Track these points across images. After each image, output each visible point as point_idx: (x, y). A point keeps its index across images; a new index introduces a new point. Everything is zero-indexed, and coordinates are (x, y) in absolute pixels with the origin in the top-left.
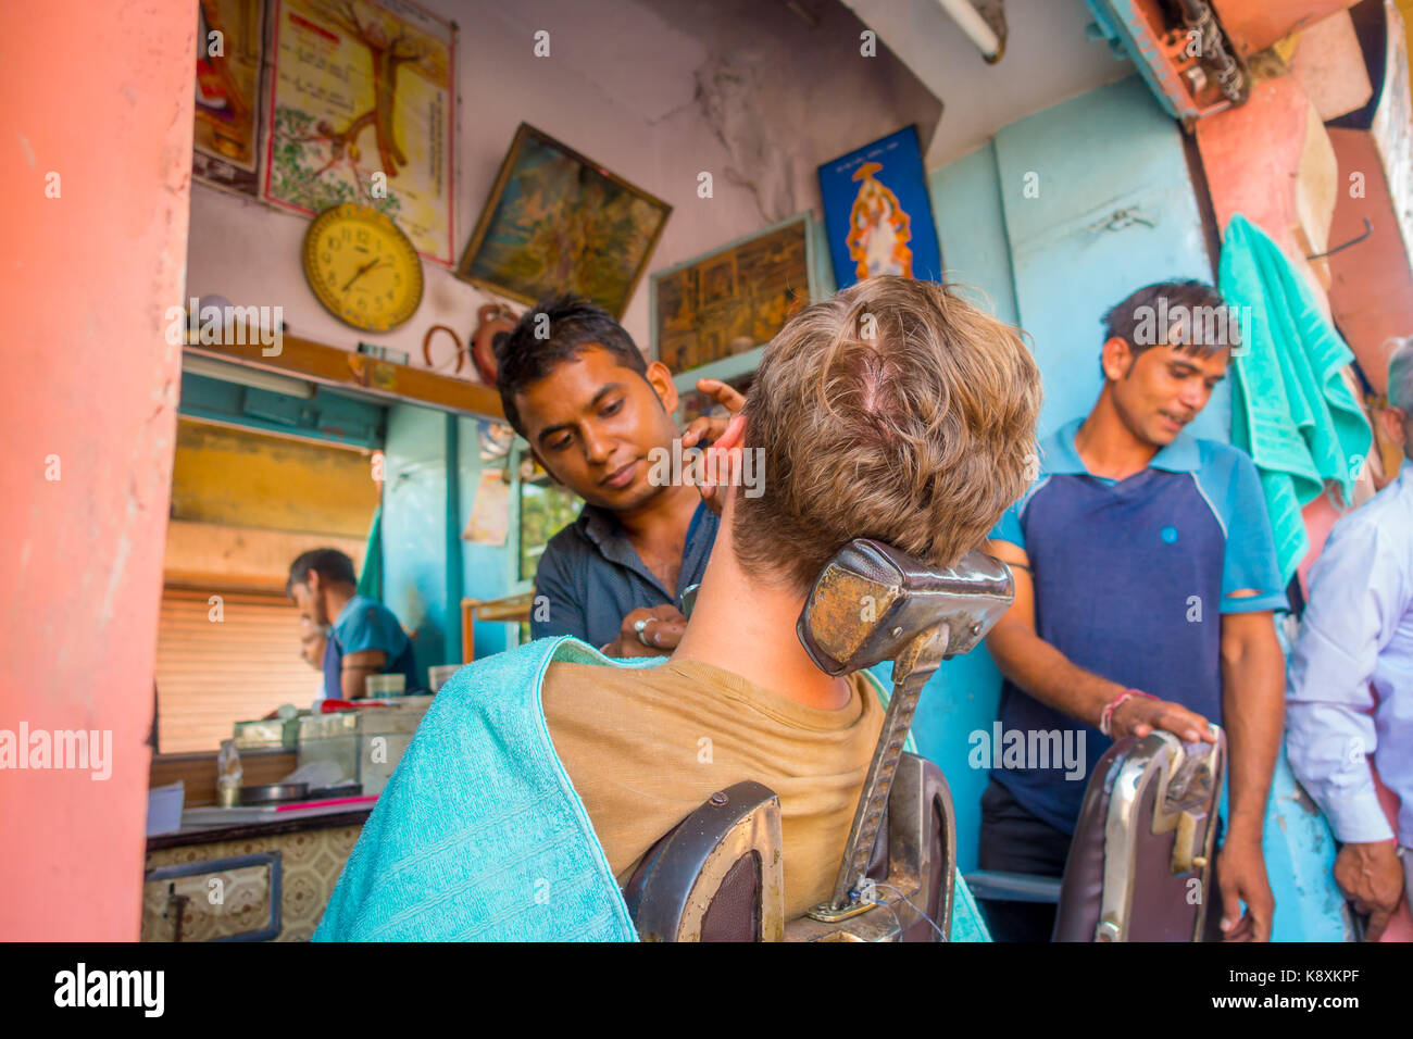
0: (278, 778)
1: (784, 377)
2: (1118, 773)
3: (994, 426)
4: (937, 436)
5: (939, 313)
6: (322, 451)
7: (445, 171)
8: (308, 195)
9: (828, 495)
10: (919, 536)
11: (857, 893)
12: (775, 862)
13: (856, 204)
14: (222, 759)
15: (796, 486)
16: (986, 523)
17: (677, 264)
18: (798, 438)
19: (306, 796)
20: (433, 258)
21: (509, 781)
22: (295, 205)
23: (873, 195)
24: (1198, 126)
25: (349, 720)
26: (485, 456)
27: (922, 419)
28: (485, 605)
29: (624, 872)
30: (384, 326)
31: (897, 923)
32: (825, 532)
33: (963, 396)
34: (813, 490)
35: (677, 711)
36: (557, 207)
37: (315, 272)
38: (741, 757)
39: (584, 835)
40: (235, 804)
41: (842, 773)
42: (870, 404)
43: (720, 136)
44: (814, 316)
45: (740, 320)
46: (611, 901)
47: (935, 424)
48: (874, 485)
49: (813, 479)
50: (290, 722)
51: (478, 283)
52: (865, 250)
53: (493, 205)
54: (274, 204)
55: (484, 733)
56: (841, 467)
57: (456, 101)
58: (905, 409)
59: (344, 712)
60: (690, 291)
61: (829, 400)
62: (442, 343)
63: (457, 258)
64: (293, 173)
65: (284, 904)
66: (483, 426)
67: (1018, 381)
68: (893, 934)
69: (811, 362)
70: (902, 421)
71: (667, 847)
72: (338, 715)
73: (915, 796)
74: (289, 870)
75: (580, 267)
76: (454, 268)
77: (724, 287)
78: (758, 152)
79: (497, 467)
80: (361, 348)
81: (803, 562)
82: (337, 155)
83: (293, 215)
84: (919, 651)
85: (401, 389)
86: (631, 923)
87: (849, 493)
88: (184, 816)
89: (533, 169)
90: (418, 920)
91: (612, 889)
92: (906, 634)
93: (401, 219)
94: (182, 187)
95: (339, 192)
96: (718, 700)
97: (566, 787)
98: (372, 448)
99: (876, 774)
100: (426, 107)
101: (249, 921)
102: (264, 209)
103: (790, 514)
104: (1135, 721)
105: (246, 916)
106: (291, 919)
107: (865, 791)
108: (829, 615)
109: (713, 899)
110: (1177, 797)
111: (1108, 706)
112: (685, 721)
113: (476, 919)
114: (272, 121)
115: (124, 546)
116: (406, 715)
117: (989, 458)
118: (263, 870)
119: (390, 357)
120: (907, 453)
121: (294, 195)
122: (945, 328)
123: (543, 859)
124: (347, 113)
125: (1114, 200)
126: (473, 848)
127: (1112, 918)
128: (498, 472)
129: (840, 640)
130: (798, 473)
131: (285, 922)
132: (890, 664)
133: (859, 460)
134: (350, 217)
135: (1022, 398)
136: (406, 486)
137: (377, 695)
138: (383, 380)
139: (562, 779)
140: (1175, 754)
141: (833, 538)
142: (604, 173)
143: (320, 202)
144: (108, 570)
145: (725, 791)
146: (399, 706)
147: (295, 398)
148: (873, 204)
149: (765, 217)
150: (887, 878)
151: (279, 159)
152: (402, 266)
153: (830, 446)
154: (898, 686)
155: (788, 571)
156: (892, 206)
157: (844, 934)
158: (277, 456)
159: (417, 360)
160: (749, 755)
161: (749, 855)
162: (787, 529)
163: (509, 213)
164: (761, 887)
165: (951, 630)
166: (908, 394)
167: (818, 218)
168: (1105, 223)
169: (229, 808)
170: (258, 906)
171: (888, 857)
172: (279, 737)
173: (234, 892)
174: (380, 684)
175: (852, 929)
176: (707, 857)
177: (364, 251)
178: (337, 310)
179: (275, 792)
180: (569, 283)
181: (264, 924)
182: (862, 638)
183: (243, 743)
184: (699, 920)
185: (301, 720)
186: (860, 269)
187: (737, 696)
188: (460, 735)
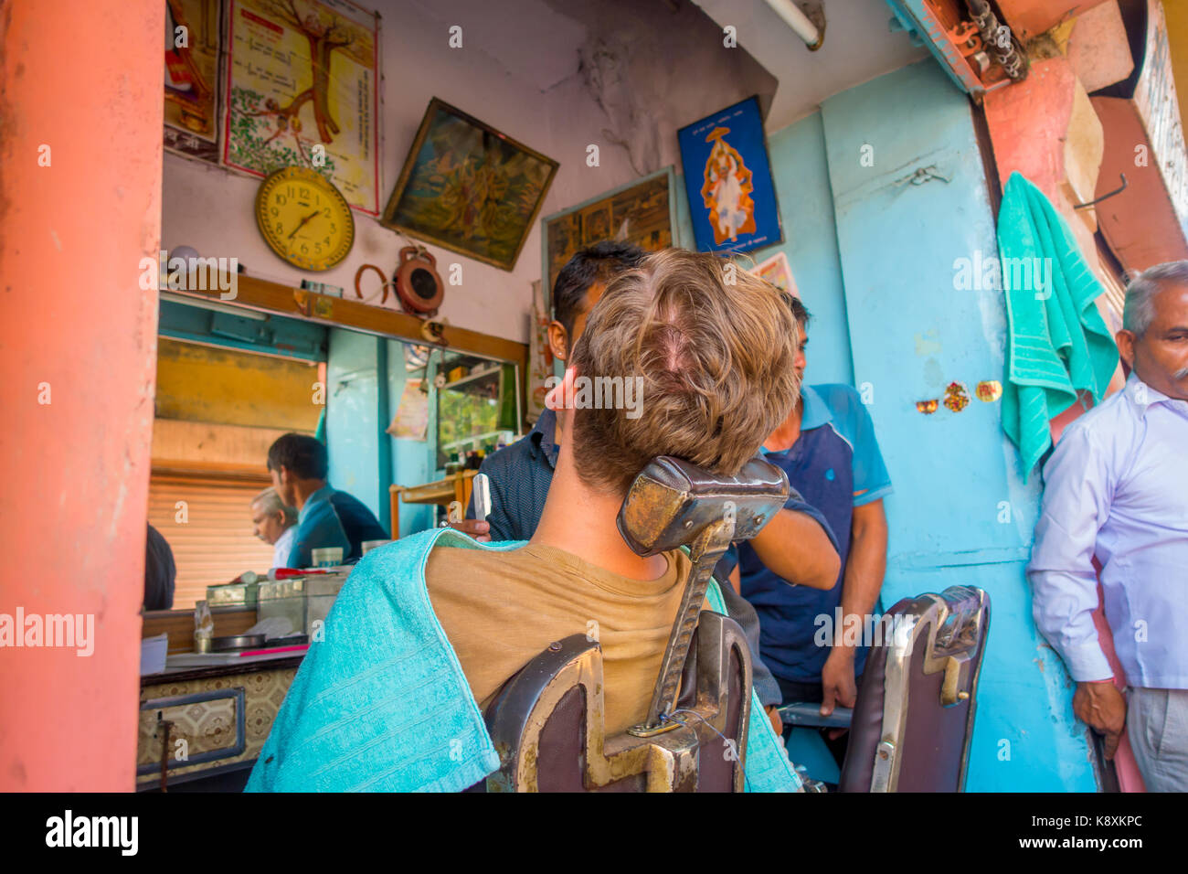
0: (241, 630)
1: (607, 345)
3: (765, 372)
4: (724, 387)
5: (720, 287)
6: (277, 363)
7: (371, 138)
8: (259, 159)
9: (646, 433)
10: (709, 455)
11: (665, 716)
12: (597, 693)
13: (709, 161)
14: (197, 615)
17: (564, 209)
19: (264, 644)
20: (362, 209)
21: (402, 634)
22: (249, 169)
23: (723, 154)
24: (985, 99)
25: (297, 585)
26: (409, 367)
27: (712, 376)
28: (408, 490)
29: (486, 700)
30: (322, 266)
31: (696, 738)
33: (741, 355)
34: (634, 431)
35: (528, 582)
36: (464, 164)
37: (266, 223)
38: (577, 617)
39: (455, 673)
40: (208, 651)
41: (657, 628)
42: (673, 365)
43: (599, 102)
46: (474, 720)
47: (722, 379)
48: (679, 424)
49: (634, 423)
50: (251, 586)
51: (399, 229)
52: (716, 200)
53: (411, 165)
54: (231, 168)
55: (384, 599)
56: (654, 412)
57: (379, 78)
58: (698, 368)
59: (293, 579)
60: (574, 232)
61: (642, 365)
62: (370, 279)
63: (381, 210)
64: (246, 142)
65: (247, 727)
66: (407, 346)
67: (779, 336)
68: (692, 746)
69: (627, 335)
70: (697, 379)
72: (289, 581)
73: (717, 644)
74: (251, 702)
75: (484, 214)
76: (380, 217)
77: (602, 229)
78: (631, 117)
79: (417, 378)
80: (304, 285)
82: (282, 127)
83: (247, 177)
84: (709, 537)
85: (337, 318)
86: (488, 736)
87: (662, 431)
88: (168, 660)
89: (444, 135)
90: (336, 732)
91: (473, 711)
92: (698, 526)
93: (336, 179)
95: (284, 157)
96: (560, 574)
97: (441, 638)
98: (318, 361)
99: (678, 628)
100: (355, 84)
101: (220, 741)
102: (224, 172)
105: (218, 736)
106: (253, 740)
107: (671, 641)
108: (639, 512)
109: (549, 718)
110: (946, 645)
112: (533, 590)
113: (378, 733)
114: (229, 100)
115: (123, 490)
117: (761, 396)
118: (231, 702)
119: (328, 291)
120: (703, 402)
121: (249, 160)
122: (724, 300)
123: (427, 690)
124: (290, 92)
125: (916, 160)
126: (376, 682)
127: (889, 738)
128: (417, 382)
129: (646, 531)
130: (622, 418)
131: (248, 741)
133: (668, 407)
134: (293, 177)
135: (783, 345)
136: (346, 392)
137: (321, 564)
138: (322, 311)
139: (439, 633)
140: (942, 611)
141: (641, 455)
142: (502, 137)
143: (269, 165)
144: (113, 506)
146: (337, 573)
147: (253, 321)
148: (722, 162)
149: (636, 170)
150: (695, 705)
151: (234, 131)
152: (337, 217)
154: (694, 564)
155: (616, 483)
156: (738, 164)
157: (653, 745)
158: (241, 365)
159: (350, 294)
160: (580, 614)
161: (577, 688)
162: (614, 454)
163: (423, 172)
165: (736, 521)
166: (700, 357)
167: (679, 171)
168: (909, 179)
169: (203, 653)
170: (227, 730)
171: (696, 690)
172: (242, 598)
173: (208, 719)
174: (324, 555)
175: (660, 742)
176: (544, 688)
177: (305, 205)
178: (285, 254)
179: (239, 641)
180: (474, 228)
181: (232, 743)
182: (662, 529)
183: (215, 603)
184: (538, 733)
185: (260, 584)
186: (712, 215)
187: (574, 571)
188: (367, 601)
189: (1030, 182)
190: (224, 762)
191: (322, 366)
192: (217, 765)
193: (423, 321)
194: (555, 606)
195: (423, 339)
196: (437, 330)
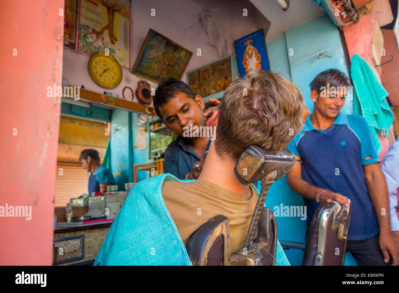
0: (83, 214)
1: (231, 99)
2: (322, 213)
3: (291, 113)
4: (275, 116)
5: (275, 81)
6: (93, 123)
7: (128, 43)
8: (89, 49)
9: (243, 132)
10: (269, 145)
11: (250, 246)
12: (228, 238)
13: (245, 52)
14: (67, 209)
15: (234, 130)
16: (289, 141)
17: (194, 69)
18: (234, 116)
19: (91, 219)
20: (125, 67)
21: (152, 215)
22: (86, 52)
23: (250, 49)
24: (344, 28)
25: (102, 198)
26: (140, 124)
27: (270, 111)
28: (140, 166)
29: (185, 240)
30: (111, 87)
31: (261, 254)
32: (241, 143)
33: (282, 104)
34: (238, 131)
35: (199, 195)
36: (160, 53)
37: (92, 71)
38: (218, 208)
39: (174, 230)
40: (71, 222)
41: (246, 213)
42: (255, 107)
43: (206, 32)
44: (239, 82)
45: (212, 85)
46: (182, 249)
47: (274, 112)
48: (256, 130)
49: (239, 128)
50: (86, 199)
51: (138, 75)
52: (248, 65)
53: (142, 52)
54: (80, 52)
55: (145, 201)
56: (247, 124)
57: (131, 22)
58: (266, 108)
59: (101, 196)
60: (198, 77)
61: (243, 105)
62: (128, 92)
63: (132, 68)
64: (85, 43)
65: (85, 249)
66: (139, 116)
67: (298, 100)
68: (261, 258)
69: (238, 94)
70: (265, 111)
71: (198, 233)
72: (100, 197)
73: (266, 219)
74: (86, 240)
75: (167, 70)
76: (131, 70)
77: (208, 76)
78: (217, 37)
79: (143, 127)
80: (105, 93)
81: (235, 152)
82: (98, 38)
83: (85, 55)
84: (269, 178)
85: (116, 105)
86: (188, 255)
87: (249, 132)
89: (153, 42)
90: (126, 254)
91: (182, 245)
92: (265, 173)
93: (116, 56)
94: (61, 40)
95: (98, 49)
96: (211, 191)
97: (169, 216)
98: (108, 122)
99: (256, 213)
100: (123, 24)
101: (75, 255)
102: (77, 53)
103: (231, 138)
104: (327, 198)
105: (75, 253)
106: (87, 254)
109: (211, 248)
110: (339, 219)
111: (319, 194)
112: (201, 198)
113: (143, 254)
114: (79, 28)
115: (46, 145)
116: (119, 197)
117: (289, 122)
118: (79, 240)
119: (113, 95)
120: (266, 120)
121: (86, 49)
122: (277, 85)
123: (162, 237)
124: (100, 26)
125: (320, 50)
126: (142, 233)
127: (320, 254)
128: (143, 129)
130: (234, 126)
131: (85, 255)
132: (260, 181)
133: (252, 122)
134: (101, 56)
135: (299, 105)
136: (117, 133)
137: (110, 191)
138: (111, 102)
139: (167, 214)
140: (338, 207)
141: (244, 145)
142: (173, 43)
143: (93, 51)
144: (42, 152)
145: (214, 217)
146: (116, 194)
147: (86, 108)
148: (250, 52)
149: (219, 55)
150: (258, 242)
151: (81, 39)
152: (116, 70)
153: (244, 118)
154: (262, 188)
155: (231, 155)
156: (256, 52)
157: (247, 258)
158: (80, 124)
159: (121, 96)
160: (220, 207)
161: (221, 236)
162: (231, 143)
163: (146, 55)
164: (224, 245)
165: (277, 172)
166: (266, 103)
167: (234, 56)
168: (317, 57)
169: (69, 223)
170: (78, 250)
171: (258, 236)
172: (83, 203)
173: (71, 246)
174: (111, 188)
175: (249, 257)
176: (209, 236)
177: (105, 65)
178: (98, 82)
179: (82, 218)
180: (163, 75)
181: (80, 255)
182: (253, 174)
183: (73, 205)
184: (207, 254)
185: (89, 198)
186: (246, 70)
187: (216, 190)
188: (138, 201)
189: (361, 57)
190: (77, 262)
191: (109, 124)
192: (74, 263)
193: (146, 107)
194: (210, 204)
195: (146, 113)
196: (151, 109)
